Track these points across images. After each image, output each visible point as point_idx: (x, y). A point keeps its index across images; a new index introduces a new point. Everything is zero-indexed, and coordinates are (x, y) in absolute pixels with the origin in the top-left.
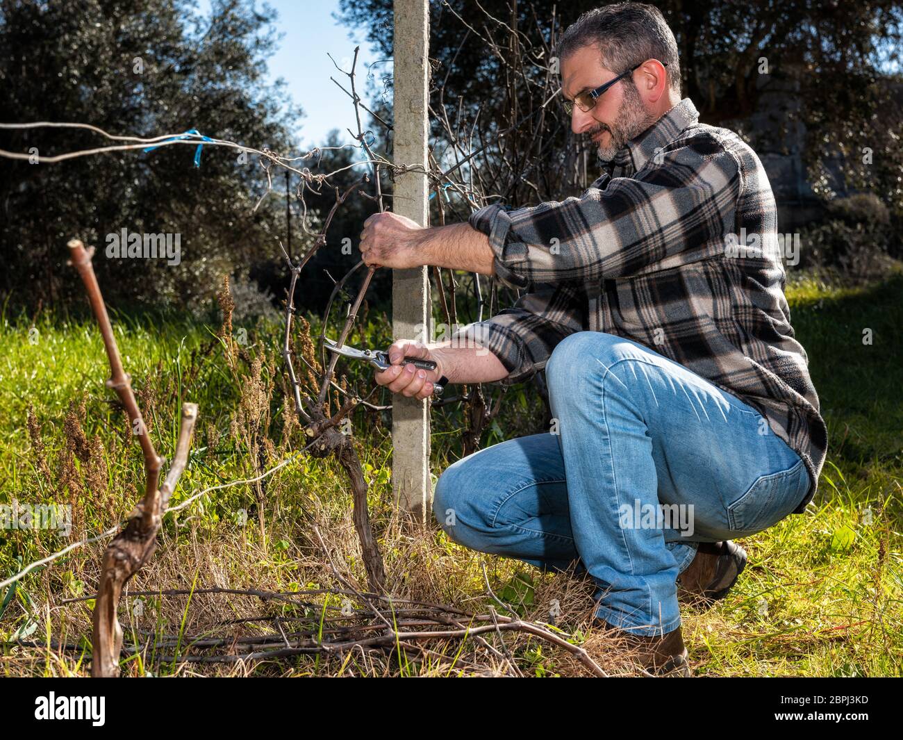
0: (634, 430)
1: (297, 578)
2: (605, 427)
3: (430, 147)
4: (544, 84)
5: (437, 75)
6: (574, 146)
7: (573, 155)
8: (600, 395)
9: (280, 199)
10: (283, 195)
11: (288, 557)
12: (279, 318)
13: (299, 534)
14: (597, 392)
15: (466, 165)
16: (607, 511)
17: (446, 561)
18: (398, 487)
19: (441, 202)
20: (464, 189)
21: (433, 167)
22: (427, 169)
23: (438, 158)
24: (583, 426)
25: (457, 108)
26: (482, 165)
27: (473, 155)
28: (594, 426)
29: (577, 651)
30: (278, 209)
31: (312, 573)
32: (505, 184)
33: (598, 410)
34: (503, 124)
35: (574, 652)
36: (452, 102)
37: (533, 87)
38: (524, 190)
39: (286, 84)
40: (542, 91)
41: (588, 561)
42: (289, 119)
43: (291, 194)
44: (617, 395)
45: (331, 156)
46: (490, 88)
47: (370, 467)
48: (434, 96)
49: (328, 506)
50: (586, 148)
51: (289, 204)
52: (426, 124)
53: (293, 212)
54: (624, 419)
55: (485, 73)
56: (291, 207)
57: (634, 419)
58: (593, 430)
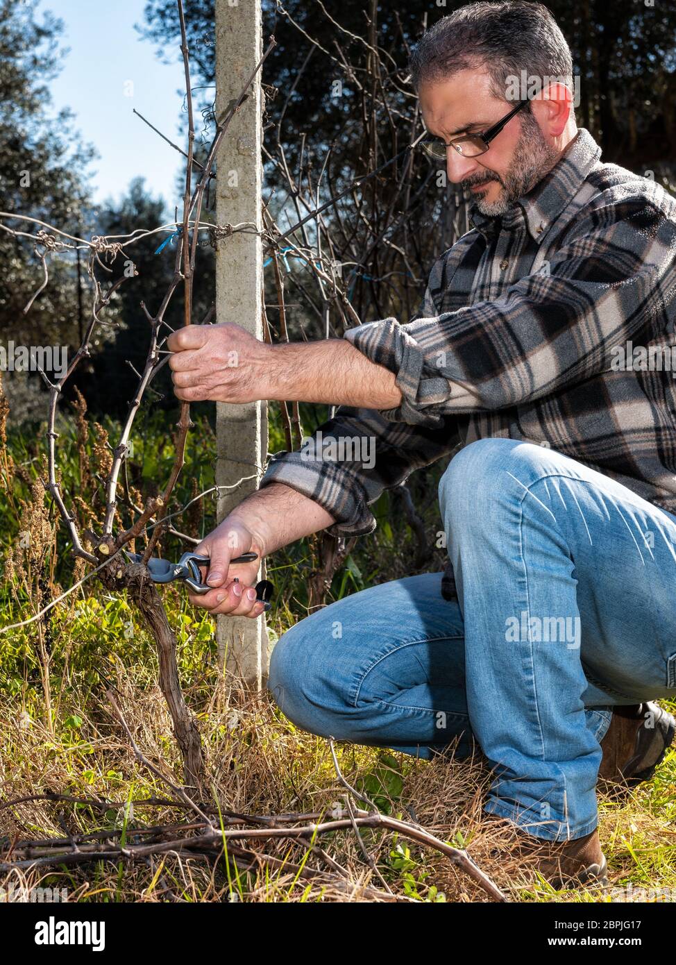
0: (558, 570)
1: (93, 765)
2: (522, 566)
3: (264, 199)
4: (412, 116)
5: (273, 105)
6: (453, 197)
7: (451, 209)
8: (517, 524)
9: (68, 269)
10: (71, 263)
11: (82, 738)
12: (67, 425)
13: (96, 706)
14: (514, 519)
15: (311, 222)
16: (518, 676)
17: (289, 742)
18: (225, 644)
19: (279, 271)
20: (308, 254)
21: (269, 226)
22: (261, 229)
23: (275, 213)
24: (493, 565)
25: (299, 148)
26: (332, 223)
27: (320, 210)
28: (508, 564)
29: (455, 854)
30: (65, 282)
31: (113, 759)
32: (362, 246)
33: (515, 543)
34: (359, 169)
35: (450, 854)
36: (291, 139)
37: (399, 121)
38: (388, 255)
39: (74, 116)
40: (410, 125)
41: (486, 741)
42: (78, 163)
43: (82, 262)
44: (538, 524)
45: (135, 212)
46: (341, 121)
47: (188, 619)
48: (269, 133)
49: (134, 671)
50: (468, 200)
51: (79, 275)
52: (260, 170)
53: (84, 286)
54: (546, 555)
55: (335, 102)
56: (83, 280)
57: (559, 555)
58: (506, 570)
